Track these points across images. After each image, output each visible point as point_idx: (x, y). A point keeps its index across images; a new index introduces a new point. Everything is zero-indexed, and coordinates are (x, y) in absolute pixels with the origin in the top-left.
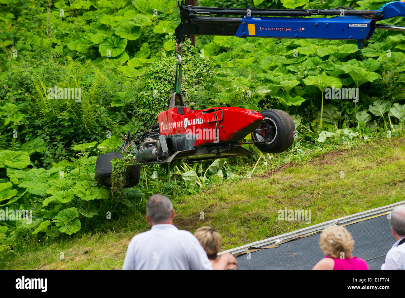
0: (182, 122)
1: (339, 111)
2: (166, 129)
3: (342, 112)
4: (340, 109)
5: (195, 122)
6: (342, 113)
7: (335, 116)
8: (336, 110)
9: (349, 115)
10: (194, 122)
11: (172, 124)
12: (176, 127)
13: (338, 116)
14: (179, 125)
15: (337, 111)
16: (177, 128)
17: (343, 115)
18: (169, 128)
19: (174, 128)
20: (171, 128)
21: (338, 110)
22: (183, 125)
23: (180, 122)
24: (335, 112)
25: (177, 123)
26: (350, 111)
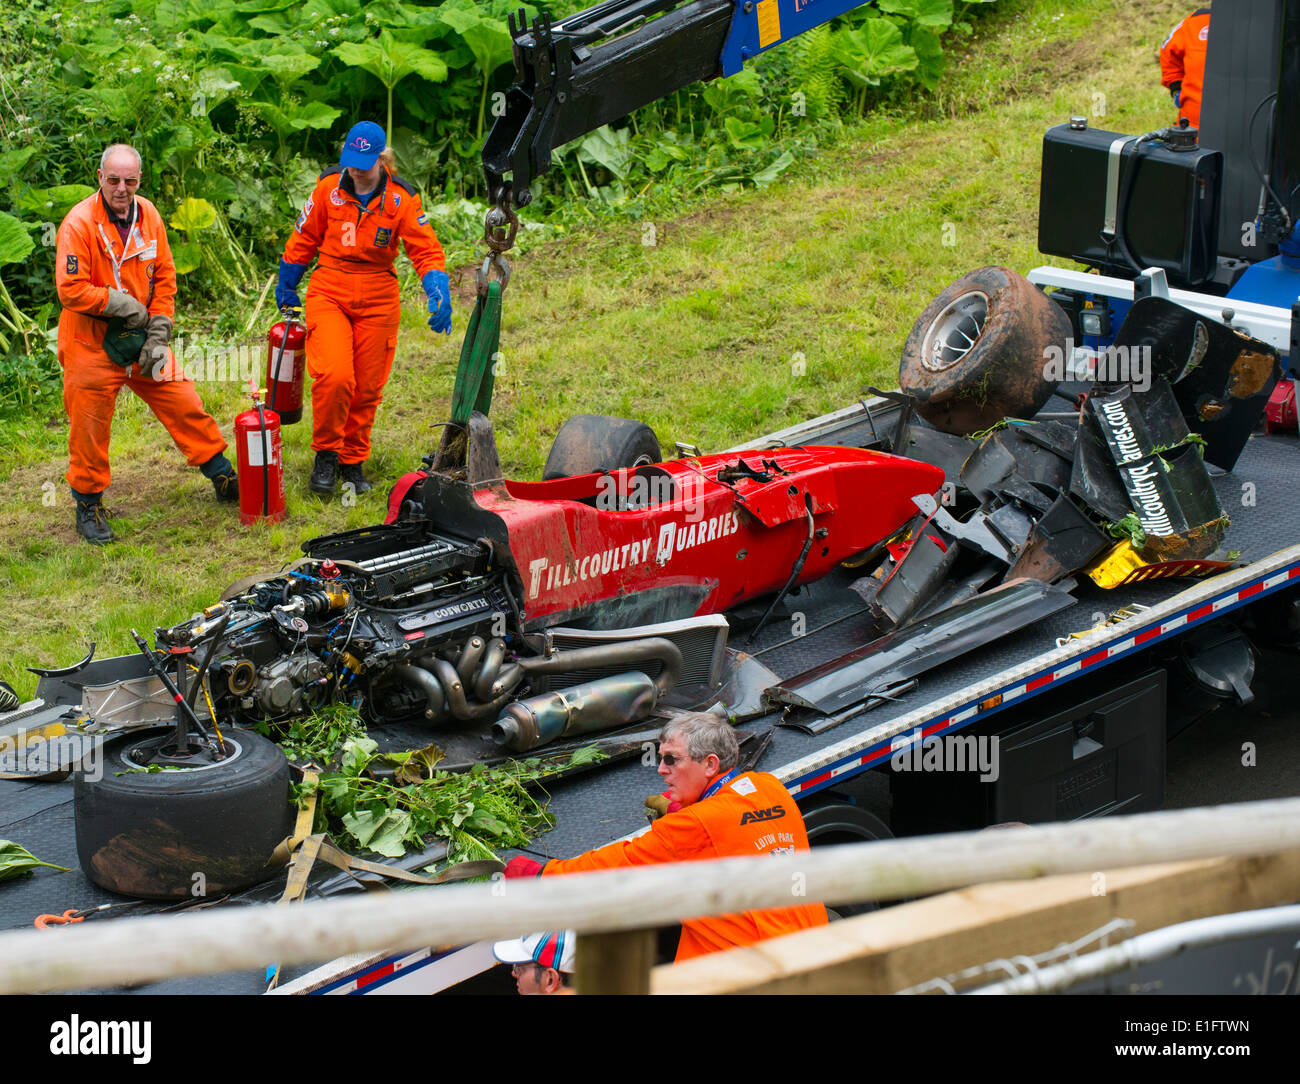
0: (647, 544)
1: (432, 147)
2: (567, 581)
3: (440, 150)
4: (434, 140)
5: (706, 534)
6: (441, 155)
7: (420, 163)
8: (423, 146)
9: (461, 160)
10: (701, 534)
11: (597, 557)
12: (616, 567)
13: (429, 164)
14: (634, 556)
15: (428, 147)
16: (620, 570)
17: (443, 159)
18: (584, 577)
19: (605, 571)
20: (593, 574)
21: (427, 143)
22: (652, 555)
23: (636, 545)
24: (420, 152)
25: (625, 549)
26: (464, 149)
